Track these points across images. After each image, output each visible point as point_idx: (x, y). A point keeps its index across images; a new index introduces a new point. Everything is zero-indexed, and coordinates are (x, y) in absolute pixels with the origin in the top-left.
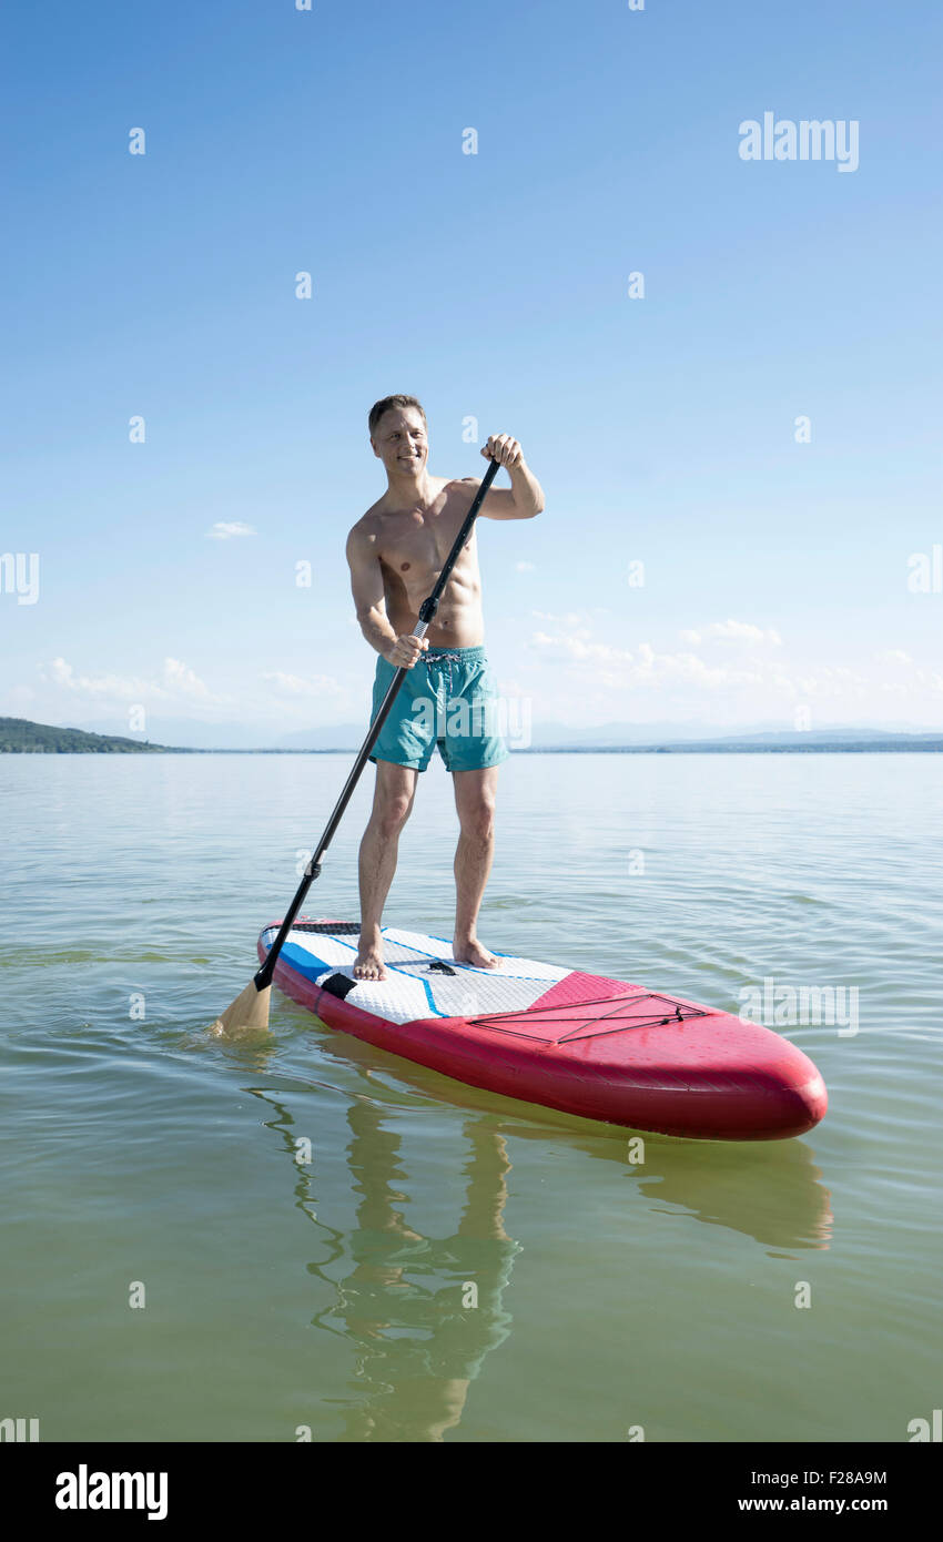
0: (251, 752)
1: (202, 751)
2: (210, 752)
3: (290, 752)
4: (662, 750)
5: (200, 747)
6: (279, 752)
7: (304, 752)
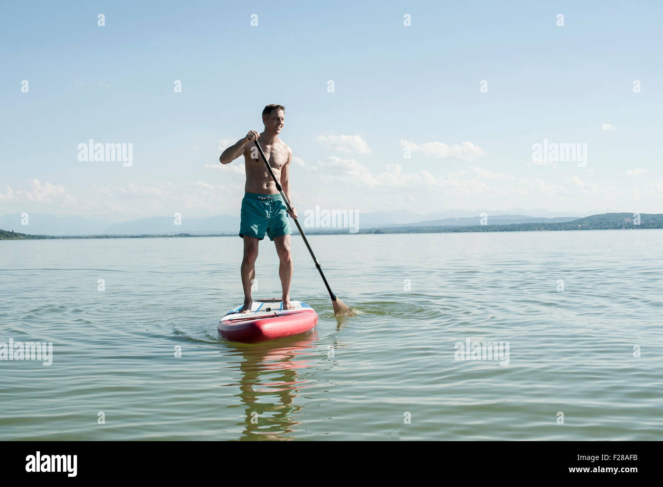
0: (87, 237)
1: (53, 238)
2: (58, 238)
3: (115, 237)
4: (378, 232)
5: (52, 235)
6: (107, 237)
7: (125, 237)
